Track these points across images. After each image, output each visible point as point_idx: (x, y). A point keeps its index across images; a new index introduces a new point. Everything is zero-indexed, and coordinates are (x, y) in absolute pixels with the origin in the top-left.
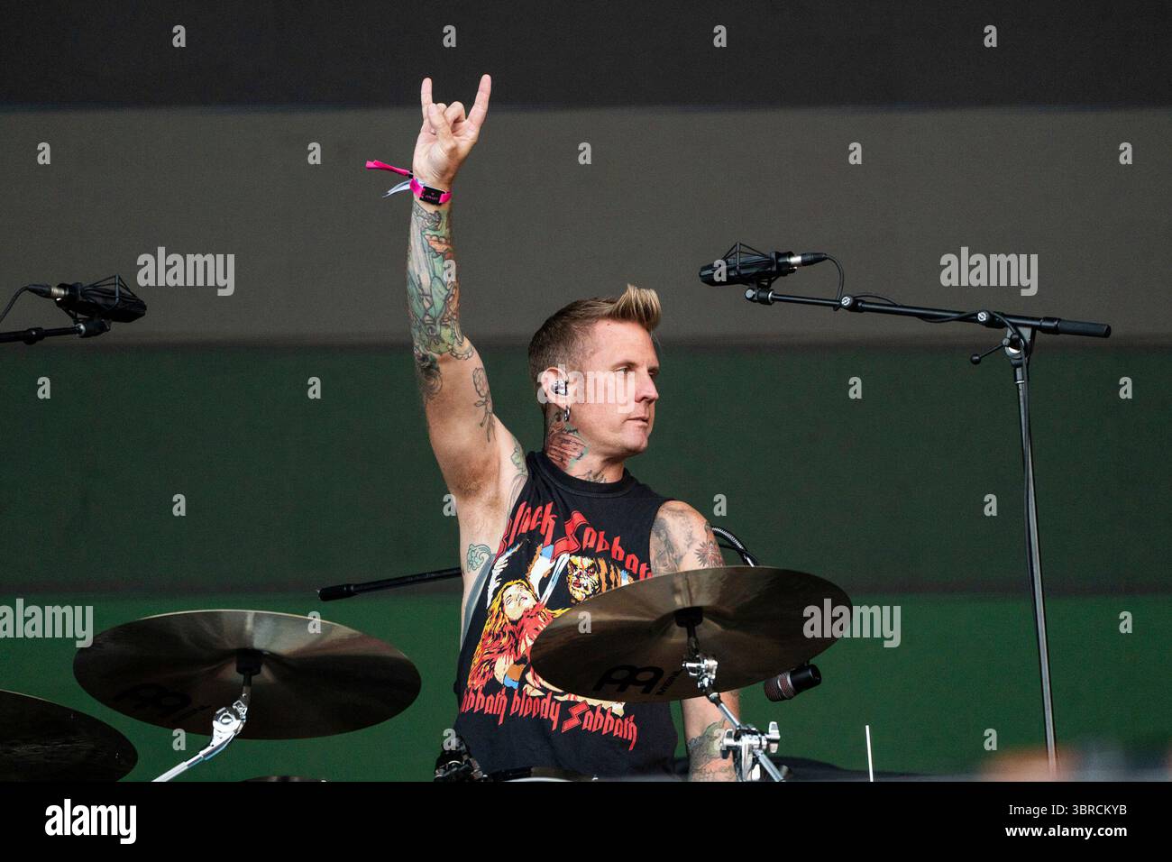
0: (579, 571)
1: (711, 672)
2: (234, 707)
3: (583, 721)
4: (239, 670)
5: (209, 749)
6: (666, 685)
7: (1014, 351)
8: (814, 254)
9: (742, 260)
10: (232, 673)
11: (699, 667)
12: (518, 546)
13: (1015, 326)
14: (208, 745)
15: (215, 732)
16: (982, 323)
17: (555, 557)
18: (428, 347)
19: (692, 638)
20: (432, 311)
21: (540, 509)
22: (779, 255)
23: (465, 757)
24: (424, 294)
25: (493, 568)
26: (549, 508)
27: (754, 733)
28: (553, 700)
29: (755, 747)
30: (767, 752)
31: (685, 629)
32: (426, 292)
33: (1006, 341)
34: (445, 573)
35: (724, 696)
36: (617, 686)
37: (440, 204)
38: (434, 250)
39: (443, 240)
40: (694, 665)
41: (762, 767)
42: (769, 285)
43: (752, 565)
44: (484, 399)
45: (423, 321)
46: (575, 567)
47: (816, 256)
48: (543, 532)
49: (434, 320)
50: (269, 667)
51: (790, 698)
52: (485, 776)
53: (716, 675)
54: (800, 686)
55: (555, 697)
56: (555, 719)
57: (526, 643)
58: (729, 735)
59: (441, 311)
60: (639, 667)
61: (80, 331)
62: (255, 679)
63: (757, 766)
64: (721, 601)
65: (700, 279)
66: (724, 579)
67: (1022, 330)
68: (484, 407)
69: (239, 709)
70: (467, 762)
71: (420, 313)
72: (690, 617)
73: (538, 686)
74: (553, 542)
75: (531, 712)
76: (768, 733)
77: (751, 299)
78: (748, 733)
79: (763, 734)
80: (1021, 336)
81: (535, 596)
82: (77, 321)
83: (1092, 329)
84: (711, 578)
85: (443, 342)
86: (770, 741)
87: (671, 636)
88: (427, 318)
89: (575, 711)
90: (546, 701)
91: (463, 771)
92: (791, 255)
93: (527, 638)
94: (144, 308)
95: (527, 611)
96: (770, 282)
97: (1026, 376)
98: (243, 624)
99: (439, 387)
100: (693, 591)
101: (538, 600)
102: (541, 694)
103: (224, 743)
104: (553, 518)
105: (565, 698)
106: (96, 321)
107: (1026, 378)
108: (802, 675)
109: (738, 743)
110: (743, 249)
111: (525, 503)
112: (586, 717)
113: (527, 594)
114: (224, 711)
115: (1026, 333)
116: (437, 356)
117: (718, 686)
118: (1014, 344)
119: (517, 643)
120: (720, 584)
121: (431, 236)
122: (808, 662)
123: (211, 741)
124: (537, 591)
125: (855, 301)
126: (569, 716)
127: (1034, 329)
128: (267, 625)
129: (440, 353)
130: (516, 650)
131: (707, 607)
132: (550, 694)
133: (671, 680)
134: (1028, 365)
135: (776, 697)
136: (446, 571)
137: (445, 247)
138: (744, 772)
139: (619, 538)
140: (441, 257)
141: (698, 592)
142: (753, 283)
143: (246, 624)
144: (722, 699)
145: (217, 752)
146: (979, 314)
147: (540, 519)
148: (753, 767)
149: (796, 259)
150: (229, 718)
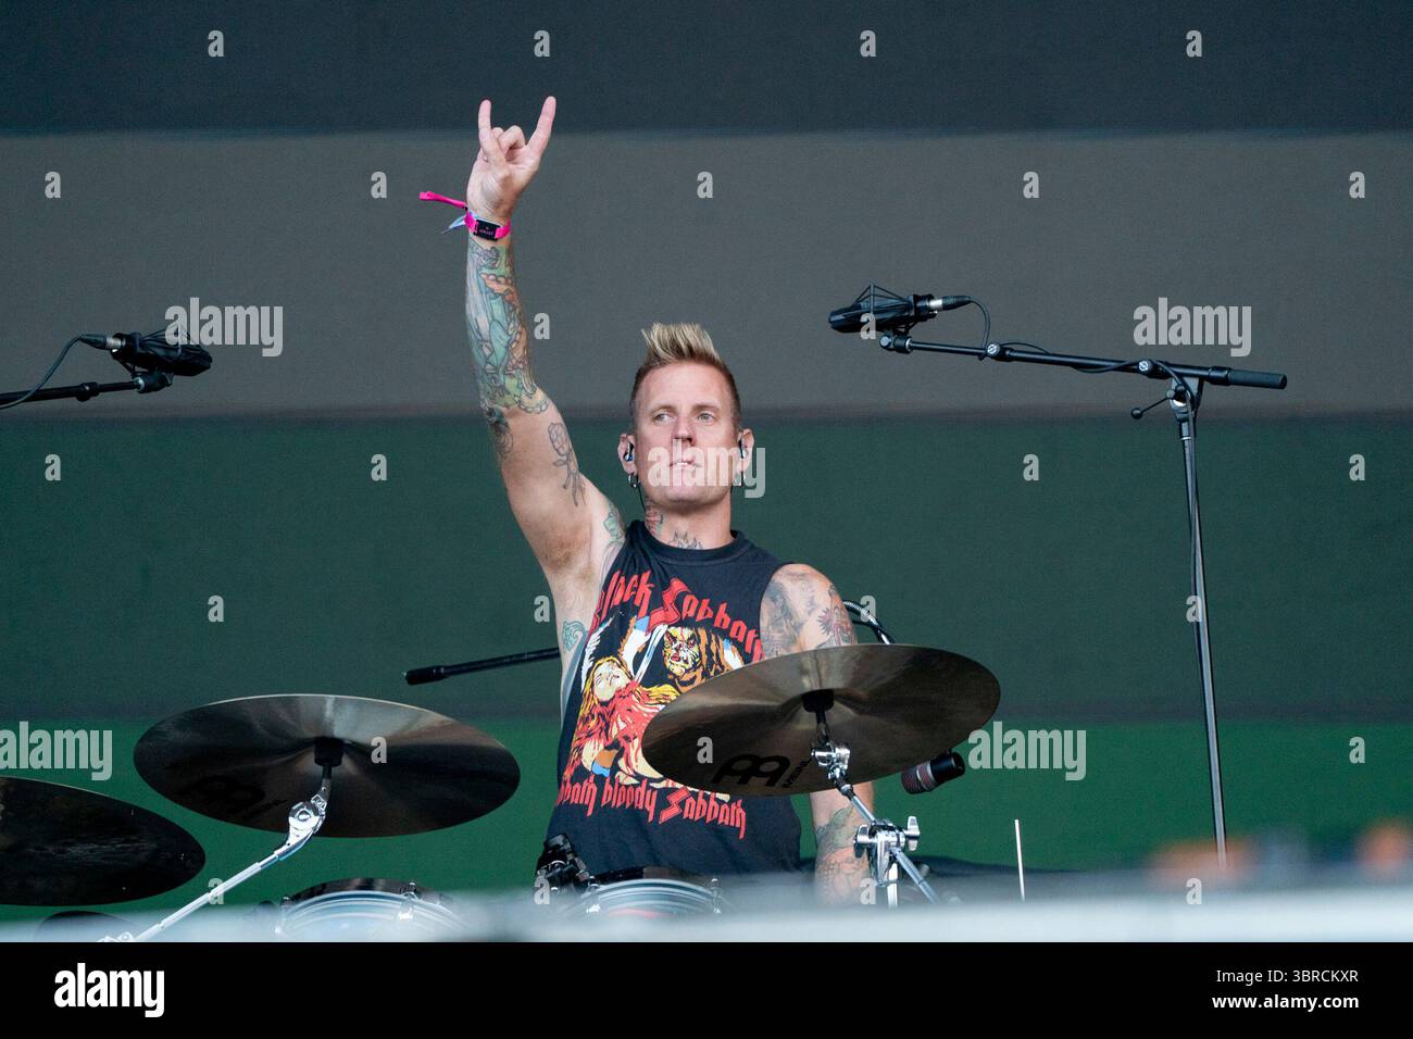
0: (678, 643)
1: (844, 762)
2: (312, 802)
3: (683, 810)
4: (318, 761)
5: (285, 848)
6: (793, 777)
7: (1179, 404)
8: (957, 297)
9: (876, 304)
10: (309, 764)
11: (830, 756)
12: (611, 620)
13: (1180, 376)
14: (284, 844)
15: (292, 830)
16: (1144, 373)
17: (650, 630)
18: (493, 399)
19: (822, 724)
20: (493, 359)
21: (635, 577)
22: (917, 298)
23: (570, 857)
24: (483, 340)
25: (586, 646)
26: (646, 577)
27: (891, 829)
28: (648, 787)
29: (892, 844)
30: (905, 850)
31: (814, 714)
32: (486, 337)
33: (1171, 393)
34: (545, 654)
35: (857, 788)
36: (738, 778)
37: (496, 240)
38: (492, 291)
39: (502, 279)
40: (824, 754)
41: (899, 866)
42: (907, 332)
43: (887, 643)
44: (565, 458)
45: (484, 370)
46: (674, 639)
47: (959, 300)
48: (637, 603)
49: (496, 368)
50: (352, 757)
51: (930, 790)
52: (592, 877)
53: (849, 765)
54: (942, 776)
55: (651, 784)
56: (651, 809)
57: (618, 726)
58: (863, 831)
59: (503, 359)
60: (763, 756)
61: (138, 386)
62: (335, 770)
63: (895, 866)
64: (855, 683)
65: (830, 325)
66: (858, 659)
67: (1187, 379)
68: (566, 466)
69: (318, 804)
70: (573, 862)
71: (481, 361)
72: (819, 701)
73: (632, 773)
74: (648, 614)
75: (625, 803)
76: (906, 829)
77: (886, 348)
78: (884, 829)
79: (901, 830)
80: (1187, 387)
81: (628, 673)
82: (135, 375)
83: (1265, 380)
84: (843, 657)
85: (509, 393)
86: (909, 837)
87: (798, 722)
88: (489, 366)
89: (673, 799)
90: (642, 789)
91: (567, 872)
92: (930, 297)
93: (619, 720)
94: (210, 360)
95: (619, 691)
96: (908, 328)
97: (1192, 431)
98: (322, 710)
99: (510, 445)
100: (823, 671)
101: (631, 678)
102: (635, 781)
103: (301, 841)
104: (650, 588)
105: (662, 785)
106: (156, 374)
107: (1192, 435)
108: (944, 765)
109: (874, 840)
110: (878, 292)
111: (618, 573)
112: (687, 805)
113: (620, 672)
114: (302, 807)
115: (1193, 384)
116: (504, 409)
117: (851, 777)
118: (1179, 396)
119: (608, 725)
120: (853, 664)
121: (488, 276)
122: (950, 751)
123: (287, 839)
124: (631, 668)
125: (1003, 349)
126: (668, 805)
127: (1202, 379)
128: (349, 712)
129: (507, 406)
130: (607, 734)
131: (838, 690)
132: (645, 782)
133: (799, 770)
134: (1194, 419)
135: (915, 788)
136: (546, 651)
137: (505, 288)
138: (880, 871)
139: (725, 605)
140: (500, 298)
141: (829, 673)
142: (888, 329)
143: (326, 710)
144: (855, 791)
145: (293, 852)
146: (1141, 364)
147: (636, 589)
148: (890, 866)
149: (936, 303)
150: (307, 813)
